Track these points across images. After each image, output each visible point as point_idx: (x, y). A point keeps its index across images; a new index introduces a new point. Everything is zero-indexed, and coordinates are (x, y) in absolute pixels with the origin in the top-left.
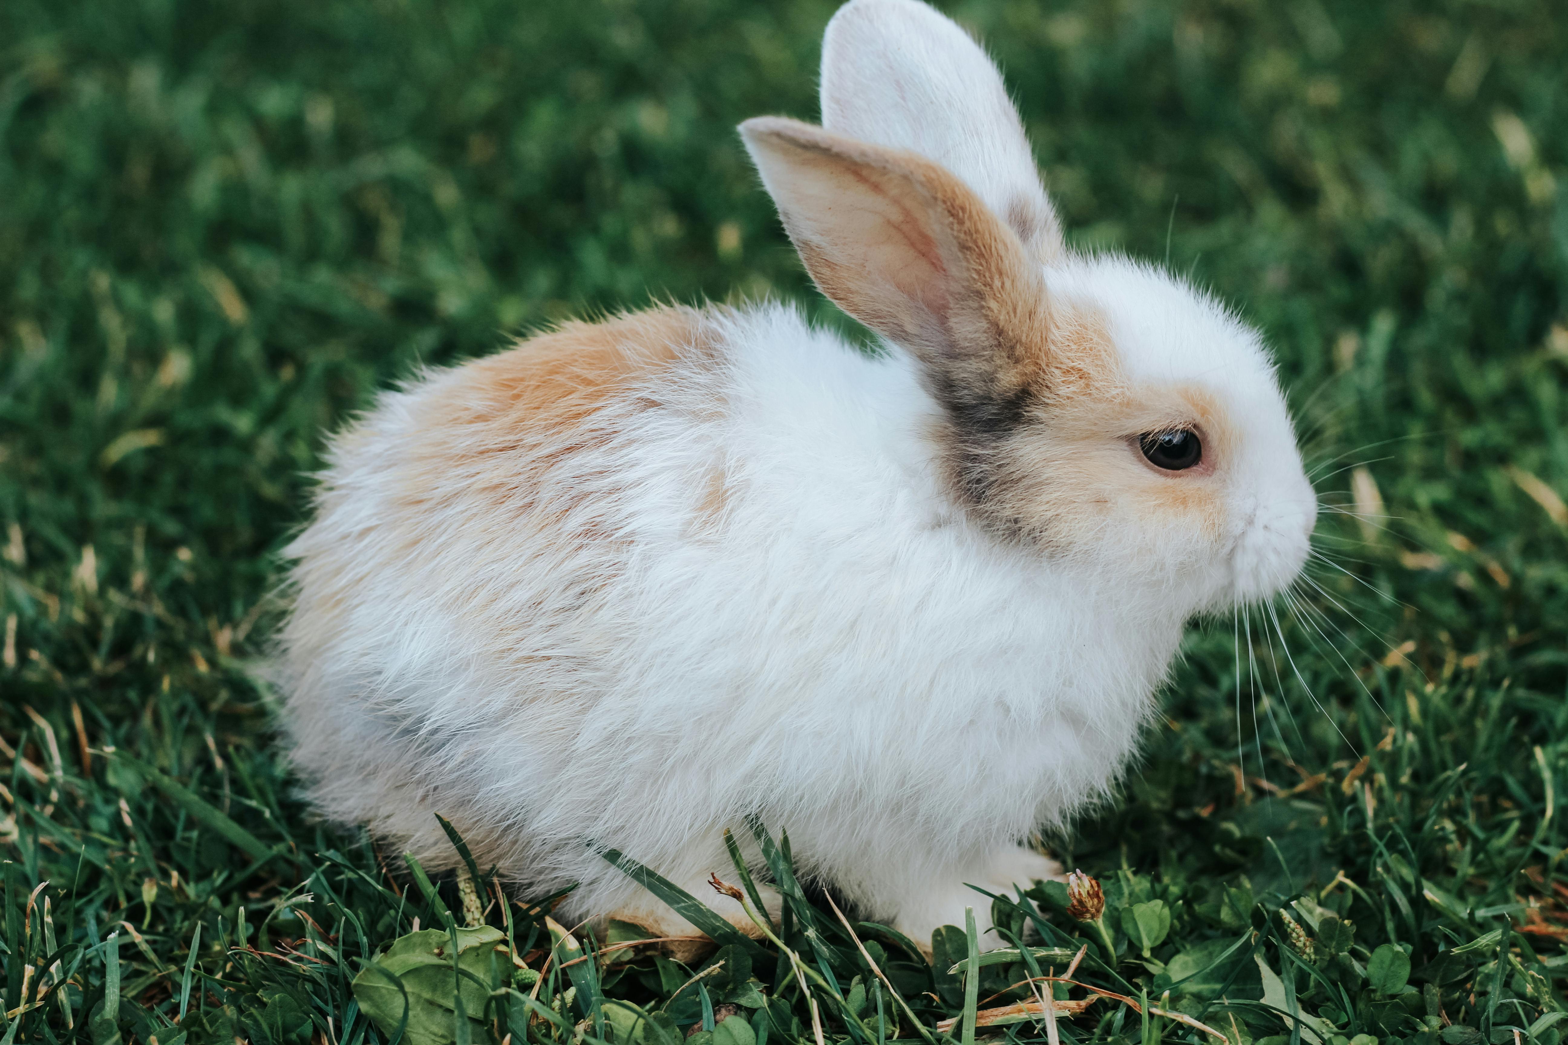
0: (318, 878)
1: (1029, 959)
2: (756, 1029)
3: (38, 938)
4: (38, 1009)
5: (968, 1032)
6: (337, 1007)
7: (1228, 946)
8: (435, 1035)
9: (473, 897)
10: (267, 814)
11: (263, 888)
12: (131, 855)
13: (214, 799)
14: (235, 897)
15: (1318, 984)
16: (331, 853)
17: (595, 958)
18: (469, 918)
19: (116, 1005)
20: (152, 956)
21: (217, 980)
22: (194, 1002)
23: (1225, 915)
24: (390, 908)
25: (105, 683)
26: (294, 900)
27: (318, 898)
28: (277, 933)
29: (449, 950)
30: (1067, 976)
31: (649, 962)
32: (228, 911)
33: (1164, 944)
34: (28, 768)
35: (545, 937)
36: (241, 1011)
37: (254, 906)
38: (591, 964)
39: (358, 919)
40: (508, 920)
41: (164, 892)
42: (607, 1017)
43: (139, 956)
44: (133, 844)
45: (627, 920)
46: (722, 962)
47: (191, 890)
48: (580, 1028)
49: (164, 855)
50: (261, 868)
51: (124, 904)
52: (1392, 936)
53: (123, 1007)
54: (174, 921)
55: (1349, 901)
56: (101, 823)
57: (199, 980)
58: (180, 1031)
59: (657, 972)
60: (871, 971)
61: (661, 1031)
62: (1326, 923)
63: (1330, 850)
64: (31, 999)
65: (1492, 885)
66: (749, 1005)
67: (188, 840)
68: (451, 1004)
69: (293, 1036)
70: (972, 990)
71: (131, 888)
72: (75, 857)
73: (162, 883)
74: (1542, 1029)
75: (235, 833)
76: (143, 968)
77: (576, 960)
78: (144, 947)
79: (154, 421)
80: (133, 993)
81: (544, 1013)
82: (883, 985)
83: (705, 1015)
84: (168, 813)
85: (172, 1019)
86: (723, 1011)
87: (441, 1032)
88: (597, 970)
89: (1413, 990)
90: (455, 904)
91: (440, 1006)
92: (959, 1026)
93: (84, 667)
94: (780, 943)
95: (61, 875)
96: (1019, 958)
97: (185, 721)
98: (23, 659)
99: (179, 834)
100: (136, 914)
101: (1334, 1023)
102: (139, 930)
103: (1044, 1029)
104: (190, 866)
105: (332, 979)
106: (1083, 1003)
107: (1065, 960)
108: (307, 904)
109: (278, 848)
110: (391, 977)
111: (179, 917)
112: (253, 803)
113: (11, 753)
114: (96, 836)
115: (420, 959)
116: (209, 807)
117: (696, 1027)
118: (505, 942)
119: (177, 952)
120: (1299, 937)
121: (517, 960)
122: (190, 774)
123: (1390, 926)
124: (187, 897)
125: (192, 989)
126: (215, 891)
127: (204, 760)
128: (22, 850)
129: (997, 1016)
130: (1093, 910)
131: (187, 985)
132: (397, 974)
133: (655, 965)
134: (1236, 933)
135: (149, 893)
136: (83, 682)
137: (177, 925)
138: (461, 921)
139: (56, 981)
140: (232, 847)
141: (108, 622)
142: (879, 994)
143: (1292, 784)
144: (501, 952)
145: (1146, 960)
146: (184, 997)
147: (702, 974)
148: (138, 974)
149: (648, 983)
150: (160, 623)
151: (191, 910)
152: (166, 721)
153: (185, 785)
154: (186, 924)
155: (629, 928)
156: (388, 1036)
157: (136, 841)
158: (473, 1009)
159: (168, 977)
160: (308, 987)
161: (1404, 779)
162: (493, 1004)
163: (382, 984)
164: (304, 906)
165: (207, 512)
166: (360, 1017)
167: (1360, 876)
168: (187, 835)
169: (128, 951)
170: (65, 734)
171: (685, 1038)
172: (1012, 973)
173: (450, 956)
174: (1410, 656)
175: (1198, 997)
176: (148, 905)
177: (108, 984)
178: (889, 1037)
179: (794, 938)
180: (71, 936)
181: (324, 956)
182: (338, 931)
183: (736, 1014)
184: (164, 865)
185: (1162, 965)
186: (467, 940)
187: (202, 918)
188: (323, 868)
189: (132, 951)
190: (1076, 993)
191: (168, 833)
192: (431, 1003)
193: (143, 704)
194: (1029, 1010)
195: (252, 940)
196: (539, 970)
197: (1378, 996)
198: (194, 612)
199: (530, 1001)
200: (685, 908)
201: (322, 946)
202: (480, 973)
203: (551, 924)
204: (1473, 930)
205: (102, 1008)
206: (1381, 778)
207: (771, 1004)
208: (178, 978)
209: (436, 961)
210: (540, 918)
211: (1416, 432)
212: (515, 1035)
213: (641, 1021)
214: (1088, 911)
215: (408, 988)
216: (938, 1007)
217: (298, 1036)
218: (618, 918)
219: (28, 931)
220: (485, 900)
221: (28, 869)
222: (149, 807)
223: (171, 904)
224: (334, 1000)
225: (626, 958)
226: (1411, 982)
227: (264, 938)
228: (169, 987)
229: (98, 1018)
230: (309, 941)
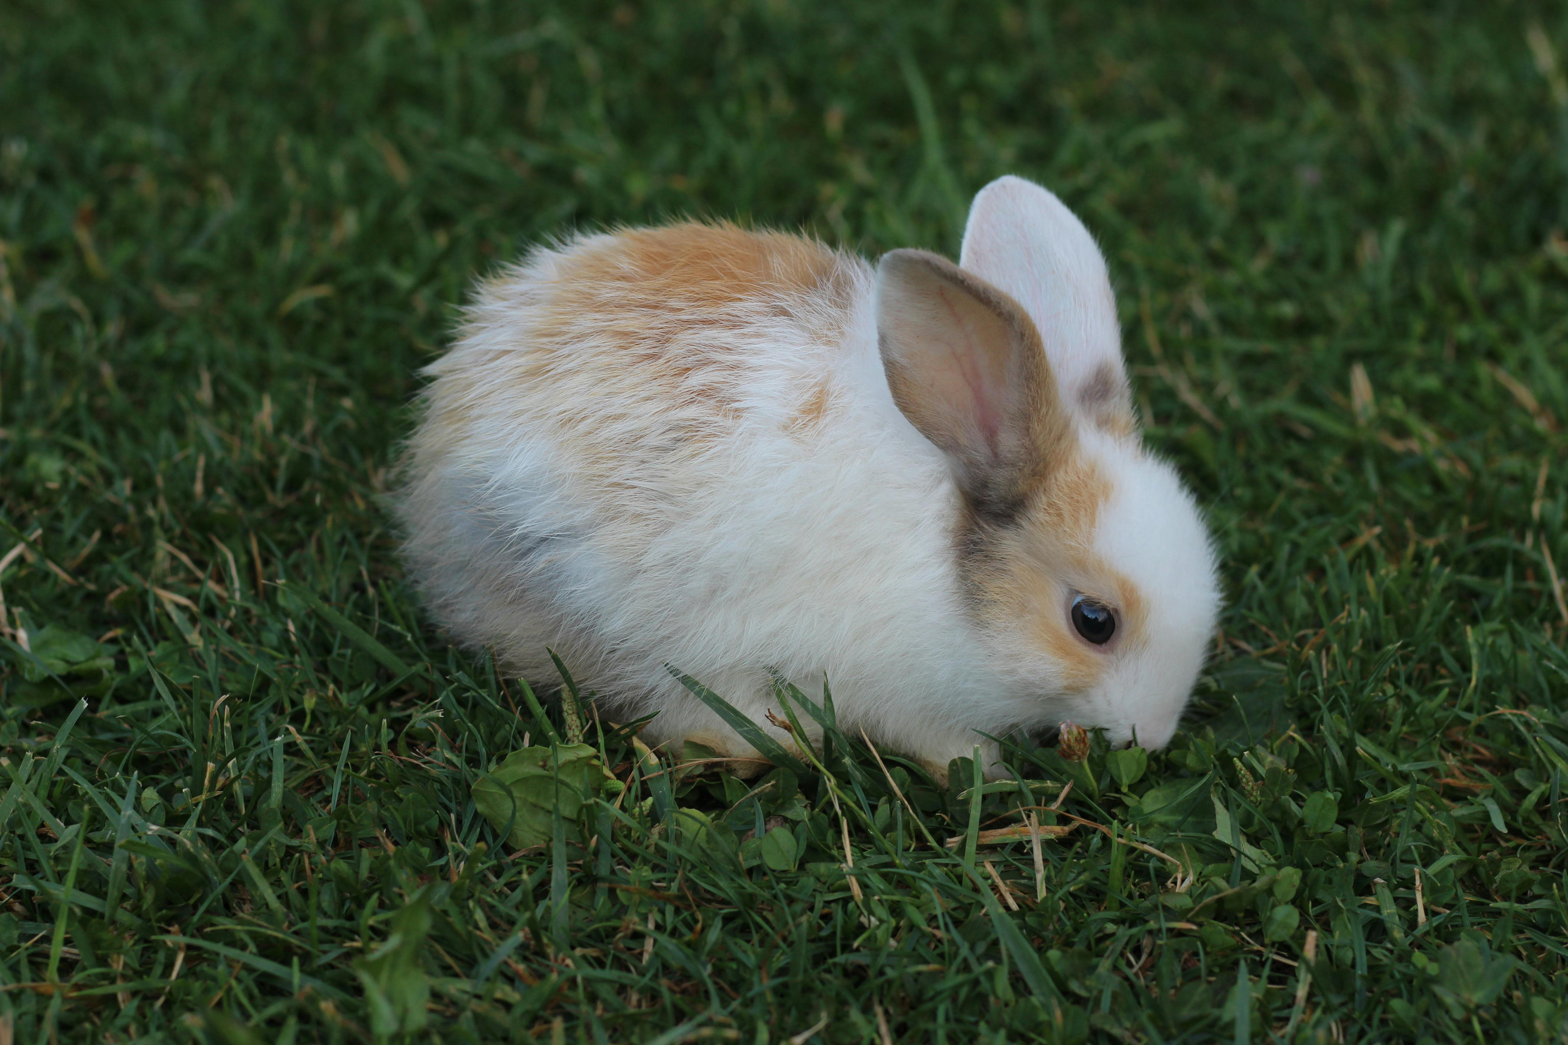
0: (448, 695)
1: (1025, 790)
2: (798, 840)
3: (219, 738)
4: (217, 797)
5: (971, 848)
6: (459, 804)
7: (1193, 785)
8: (537, 832)
9: (574, 717)
10: (409, 638)
11: (404, 698)
12: (296, 668)
13: (364, 623)
14: (380, 707)
15: (1261, 823)
16: (459, 674)
17: (671, 773)
18: (570, 734)
19: (280, 796)
20: (310, 754)
21: (361, 778)
22: (343, 794)
23: (1191, 761)
24: (507, 723)
25: (278, 514)
26: (427, 714)
27: (447, 713)
28: (412, 741)
29: (551, 763)
30: (1054, 806)
31: (716, 776)
32: (374, 718)
33: (1142, 780)
34: (212, 586)
35: (631, 753)
36: (381, 805)
37: (396, 714)
38: (667, 778)
39: (479, 731)
40: (601, 740)
41: (322, 700)
42: (678, 824)
43: (299, 753)
44: (297, 658)
45: (698, 741)
46: (773, 782)
47: (344, 698)
48: (656, 830)
49: (323, 668)
50: (403, 682)
51: (289, 709)
52: (1330, 783)
53: (286, 796)
54: (329, 725)
55: (1296, 752)
56: (271, 638)
57: (348, 776)
58: (331, 820)
59: (722, 785)
60: (895, 794)
61: (720, 838)
62: (1273, 772)
63: (1288, 706)
64: (212, 788)
65: (1421, 741)
66: (794, 818)
67: (343, 656)
68: (550, 807)
69: (423, 828)
70: (975, 813)
71: (295, 696)
72: (250, 668)
73: (321, 694)
74: (1440, 868)
75: (382, 652)
76: (302, 763)
77: (655, 774)
78: (304, 747)
79: (326, 275)
80: (294, 784)
81: (626, 819)
82: (904, 808)
83: (757, 824)
84: (327, 632)
85: (324, 808)
86: (773, 822)
87: (542, 829)
88: (672, 782)
89: (1340, 829)
90: (559, 722)
91: (543, 808)
92: (963, 843)
93: (261, 501)
94: (821, 767)
95: (238, 682)
96: (1017, 789)
97: (345, 550)
98: (209, 491)
99: (336, 651)
100: (298, 718)
101: (1271, 854)
102: (299, 731)
103: (1032, 849)
104: (344, 678)
105: (456, 782)
106: (1067, 829)
107: (1055, 792)
108: (438, 718)
109: (418, 668)
110: (502, 786)
111: (333, 721)
112: (397, 628)
113: (200, 574)
114: (268, 650)
115: (527, 770)
116: (361, 631)
117: (750, 833)
118: (597, 757)
119: (331, 752)
120: (1248, 782)
121: (607, 772)
122: (347, 599)
123: (1328, 774)
124: (341, 704)
125: (342, 783)
126: (362, 701)
127: (358, 587)
128: (205, 657)
129: (995, 836)
130: (1080, 753)
131: (338, 781)
132: (507, 783)
133: (721, 779)
134: (1202, 775)
135: (309, 702)
136: (258, 514)
137: (332, 729)
138: (563, 737)
139: (232, 776)
140: (378, 665)
141: (283, 461)
142: (899, 814)
143: (1266, 646)
144: (594, 765)
145: (1125, 794)
146: (335, 791)
147: (756, 791)
148: (299, 767)
149: (715, 793)
150: (325, 464)
151: (343, 717)
152: (328, 550)
153: (341, 611)
154: (339, 727)
155: (701, 749)
156: (499, 831)
157: (300, 656)
158: (568, 811)
159: (323, 772)
160: (437, 786)
161: (1355, 649)
162: (584, 810)
163: (495, 790)
164: (437, 720)
165: (369, 361)
166: (476, 815)
167: (1308, 730)
168: (342, 651)
169: (290, 748)
170: (244, 559)
171: (740, 843)
172: (1011, 800)
173: (552, 768)
174: (1379, 537)
175: (1165, 826)
176: (308, 711)
177: (274, 779)
178: (907, 849)
179: (832, 764)
180: (244, 735)
181: (448, 761)
182: (462, 741)
183: (782, 825)
184: (323, 676)
185: (1137, 798)
186: (566, 755)
187: (353, 724)
188: (453, 686)
189: (295, 749)
190: (1063, 820)
191: (327, 649)
192: (535, 806)
193: (310, 535)
194: (1021, 832)
195: (392, 744)
196: (625, 781)
197: (1311, 833)
198: (354, 454)
199: (614, 808)
200: (747, 732)
201: (448, 755)
202: (577, 784)
203: (637, 743)
204: (1397, 781)
205: (269, 797)
206: (1335, 648)
207: (812, 818)
208: (331, 774)
209: (541, 772)
210: (628, 738)
211: (1418, 326)
212: (600, 836)
213: (703, 829)
214: (1075, 754)
215: (516, 794)
216: (948, 825)
217: (427, 827)
218: (692, 740)
219: (211, 734)
220: (584, 721)
221: (210, 675)
222: (312, 626)
223: (327, 710)
224: (457, 798)
225: (697, 772)
226: (1339, 822)
227: (402, 743)
228: (324, 780)
229: (265, 805)
230: (438, 749)
